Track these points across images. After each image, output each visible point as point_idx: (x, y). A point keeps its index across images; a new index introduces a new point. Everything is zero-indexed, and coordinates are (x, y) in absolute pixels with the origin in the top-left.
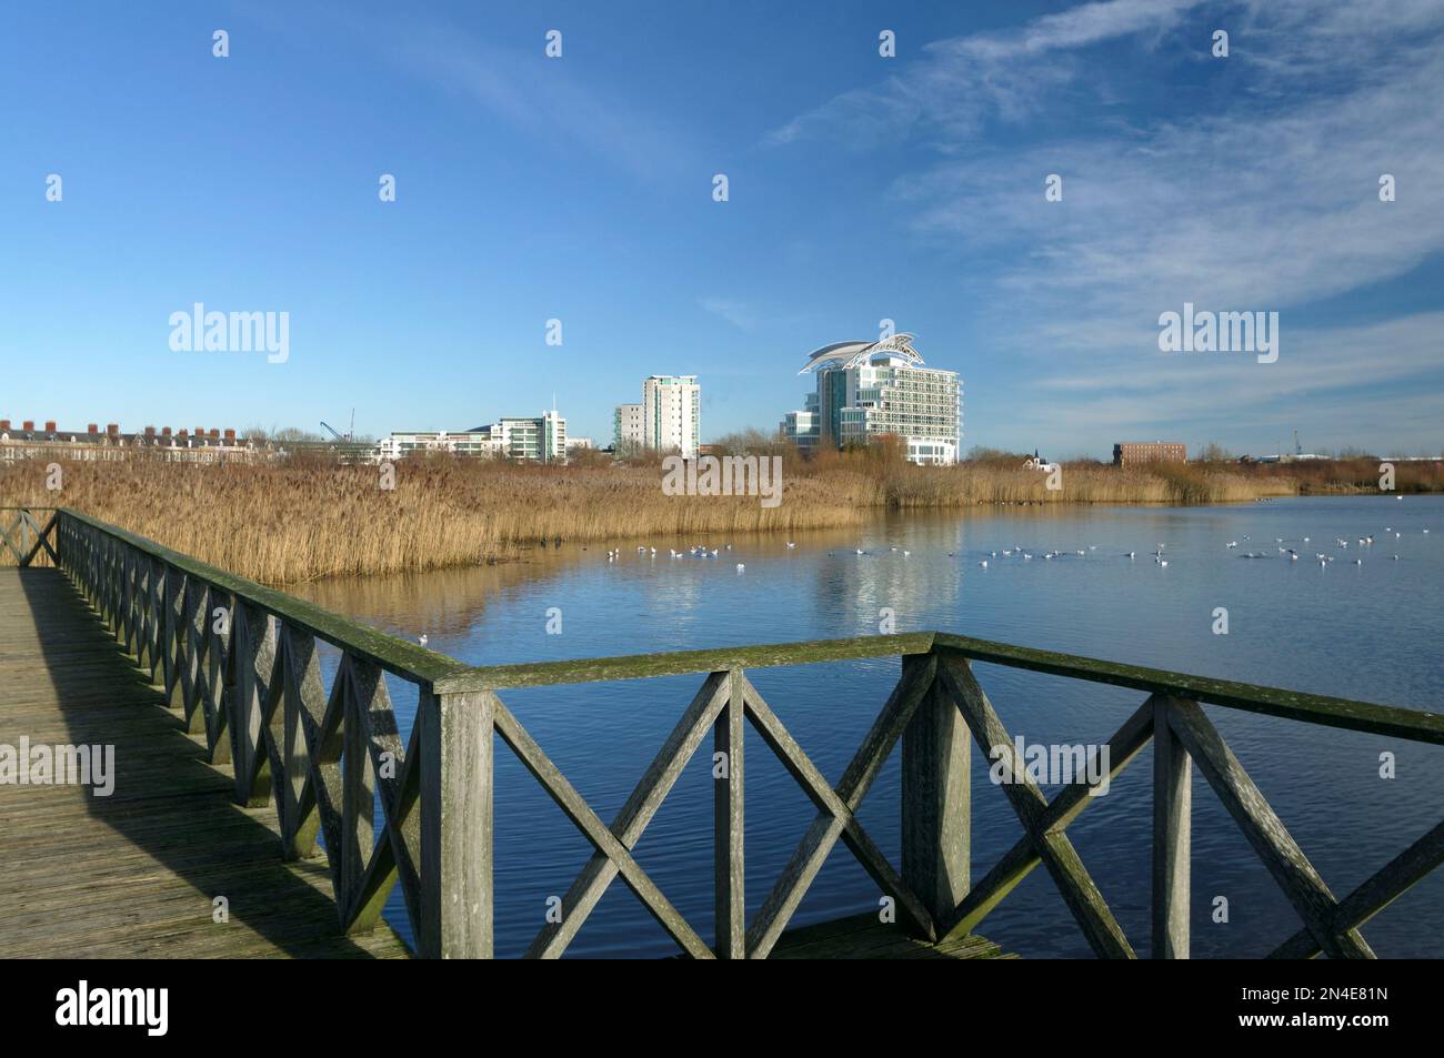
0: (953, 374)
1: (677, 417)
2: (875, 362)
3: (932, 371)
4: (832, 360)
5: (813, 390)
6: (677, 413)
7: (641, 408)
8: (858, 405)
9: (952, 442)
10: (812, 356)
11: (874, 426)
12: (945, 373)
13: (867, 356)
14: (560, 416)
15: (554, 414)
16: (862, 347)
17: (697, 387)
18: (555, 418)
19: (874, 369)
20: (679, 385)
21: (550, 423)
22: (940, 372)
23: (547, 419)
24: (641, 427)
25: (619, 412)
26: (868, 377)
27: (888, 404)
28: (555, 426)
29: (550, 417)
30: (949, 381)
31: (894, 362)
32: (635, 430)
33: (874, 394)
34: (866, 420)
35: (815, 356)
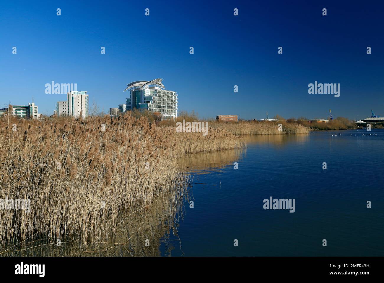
0: (175, 92)
1: (80, 106)
2: (150, 88)
3: (168, 91)
4: (135, 87)
5: (129, 97)
6: (80, 104)
7: (67, 103)
8: (145, 102)
9: (175, 114)
10: (128, 85)
11: (150, 109)
12: (172, 92)
13: (147, 86)
14: (35, 105)
15: (33, 104)
16: (146, 83)
17: (87, 95)
18: (33, 105)
19: (150, 90)
20: (80, 95)
21: (31, 107)
22: (171, 92)
23: (30, 106)
24: (67, 109)
25: (58, 103)
26: (148, 92)
27: (154, 102)
28: (34, 109)
29: (31, 105)
30: (173, 94)
31: (156, 88)
32: (64, 110)
33: (150, 98)
34: (148, 107)
35: (129, 85)
